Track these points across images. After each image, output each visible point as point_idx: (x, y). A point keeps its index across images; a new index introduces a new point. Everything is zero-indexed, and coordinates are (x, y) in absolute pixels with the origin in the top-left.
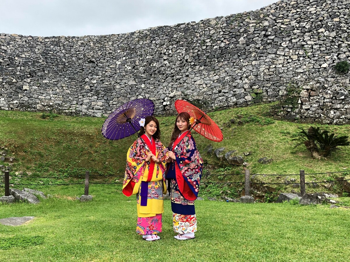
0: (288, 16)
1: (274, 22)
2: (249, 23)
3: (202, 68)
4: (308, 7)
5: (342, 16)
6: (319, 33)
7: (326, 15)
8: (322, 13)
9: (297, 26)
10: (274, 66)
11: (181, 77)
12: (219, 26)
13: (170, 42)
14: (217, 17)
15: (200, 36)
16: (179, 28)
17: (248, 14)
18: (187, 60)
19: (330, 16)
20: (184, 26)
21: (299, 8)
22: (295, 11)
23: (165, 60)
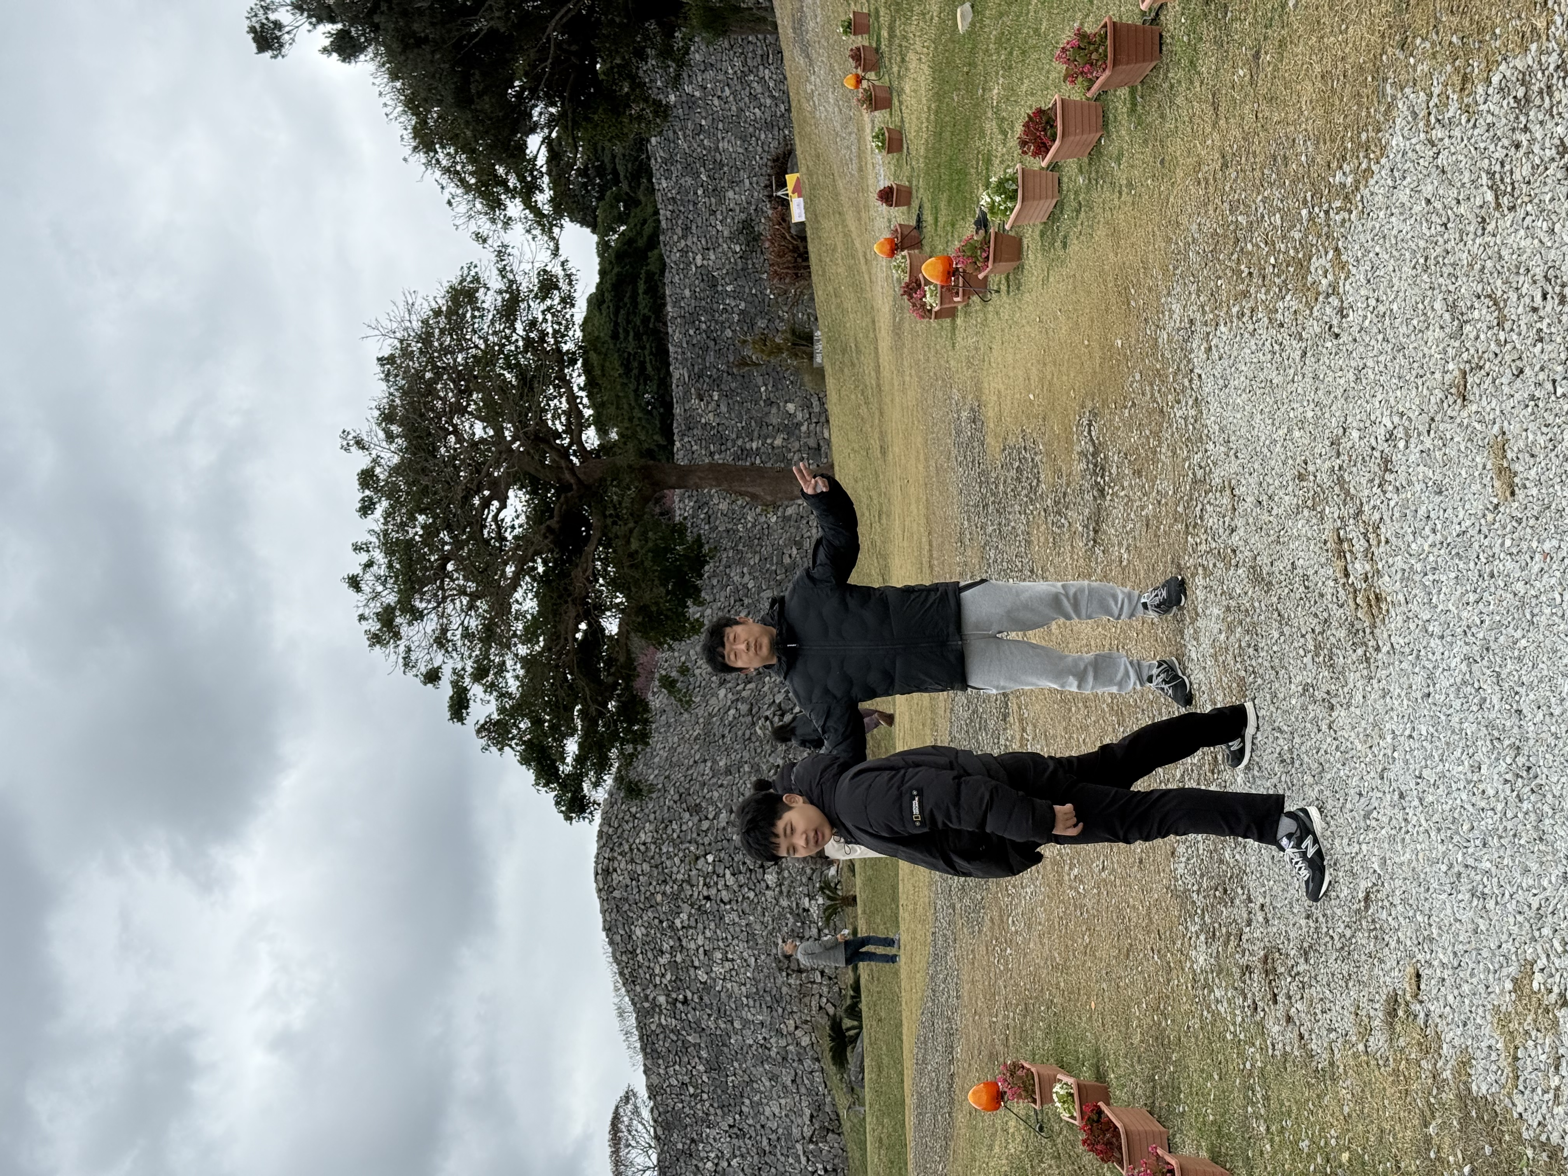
0: (649, 967)
1: (658, 988)
2: (660, 1025)
3: (747, 1102)
4: (635, 938)
5: (651, 888)
6: (683, 927)
7: (650, 914)
8: (645, 918)
9: (668, 956)
10: (744, 999)
11: (764, 1139)
12: (662, 1071)
13: (691, 1155)
14: (645, 1072)
15: (682, 1101)
16: (663, 1137)
17: (641, 1026)
18: (730, 1126)
19: (652, 906)
20: (659, 1129)
21: (635, 950)
22: (640, 956)
23: (729, 1165)
